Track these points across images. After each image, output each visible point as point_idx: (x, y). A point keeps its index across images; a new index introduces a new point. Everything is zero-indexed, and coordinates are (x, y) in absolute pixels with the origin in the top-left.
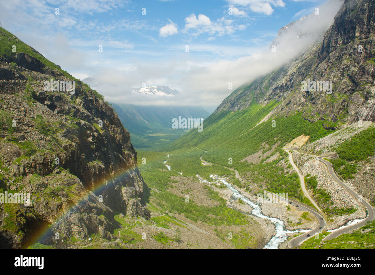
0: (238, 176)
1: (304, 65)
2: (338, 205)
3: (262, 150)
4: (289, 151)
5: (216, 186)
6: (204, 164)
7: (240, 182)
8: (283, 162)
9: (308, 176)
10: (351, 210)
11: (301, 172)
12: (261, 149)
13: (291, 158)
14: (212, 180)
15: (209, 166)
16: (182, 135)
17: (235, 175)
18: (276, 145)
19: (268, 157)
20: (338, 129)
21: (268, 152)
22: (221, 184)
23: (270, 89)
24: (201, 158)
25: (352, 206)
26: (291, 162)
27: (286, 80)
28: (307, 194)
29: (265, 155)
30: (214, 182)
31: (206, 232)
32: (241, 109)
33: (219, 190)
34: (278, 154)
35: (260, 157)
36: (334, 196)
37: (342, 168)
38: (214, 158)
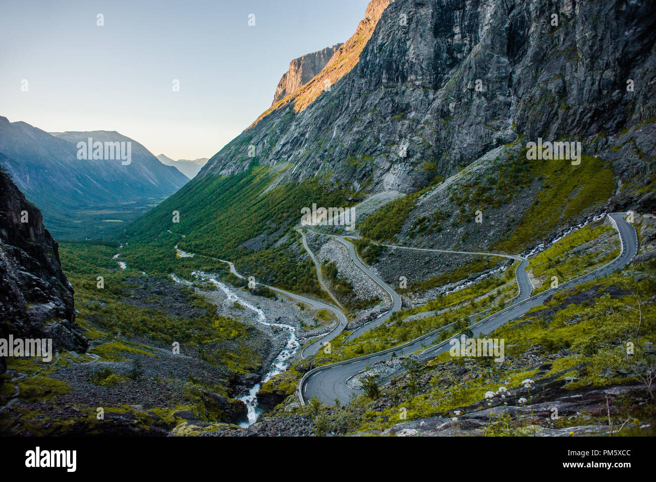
0: (233, 270)
1: (321, 114)
2: (361, 296)
3: (266, 232)
4: (303, 231)
5: (201, 288)
6: (182, 254)
7: (236, 278)
8: (294, 246)
9: (326, 262)
10: (376, 301)
11: (318, 259)
12: (266, 229)
13: (304, 241)
14: (193, 278)
15: (189, 259)
16: (144, 212)
17: (229, 268)
18: (286, 223)
19: (276, 241)
20: (362, 201)
21: (275, 233)
22: (209, 284)
23: (277, 145)
24: (176, 247)
25: (377, 296)
26: (305, 245)
27: (299, 133)
28: (324, 285)
29: (271, 238)
30: (196, 282)
31: (186, 357)
32: (237, 172)
33: (205, 293)
34: (287, 236)
35: (264, 241)
36: (357, 286)
37: (365, 250)
38: (197, 246)
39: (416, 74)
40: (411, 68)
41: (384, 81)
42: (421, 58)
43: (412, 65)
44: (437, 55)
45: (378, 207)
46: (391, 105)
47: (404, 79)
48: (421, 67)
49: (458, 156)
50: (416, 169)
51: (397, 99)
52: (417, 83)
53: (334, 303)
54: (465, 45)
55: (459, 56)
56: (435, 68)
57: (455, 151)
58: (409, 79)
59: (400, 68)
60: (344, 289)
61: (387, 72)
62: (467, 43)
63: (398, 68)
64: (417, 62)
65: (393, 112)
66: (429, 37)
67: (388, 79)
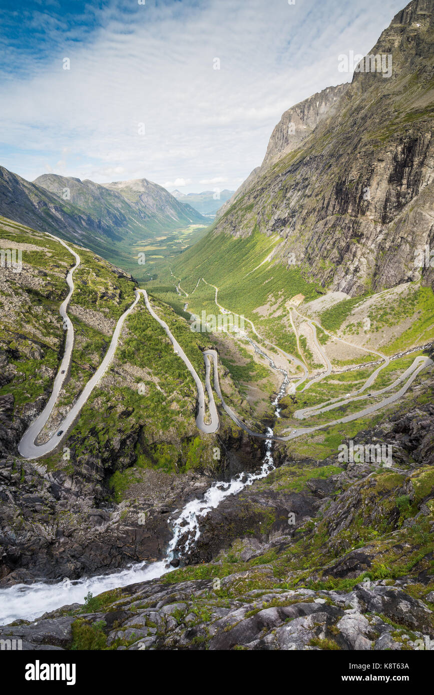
2: (316, 362)
20: (325, 295)
39: (371, 211)
40: (368, 206)
41: (350, 211)
42: (376, 200)
43: (369, 203)
44: (387, 200)
45: (333, 304)
46: (351, 230)
47: (363, 213)
50: (359, 281)
51: (355, 225)
52: (371, 217)
53: (302, 361)
54: (409, 194)
55: (404, 201)
56: (385, 208)
58: (366, 214)
59: (362, 203)
60: (308, 356)
61: (352, 204)
62: (411, 193)
63: (360, 202)
64: (373, 202)
65: (352, 235)
66: (384, 185)
67: (353, 210)
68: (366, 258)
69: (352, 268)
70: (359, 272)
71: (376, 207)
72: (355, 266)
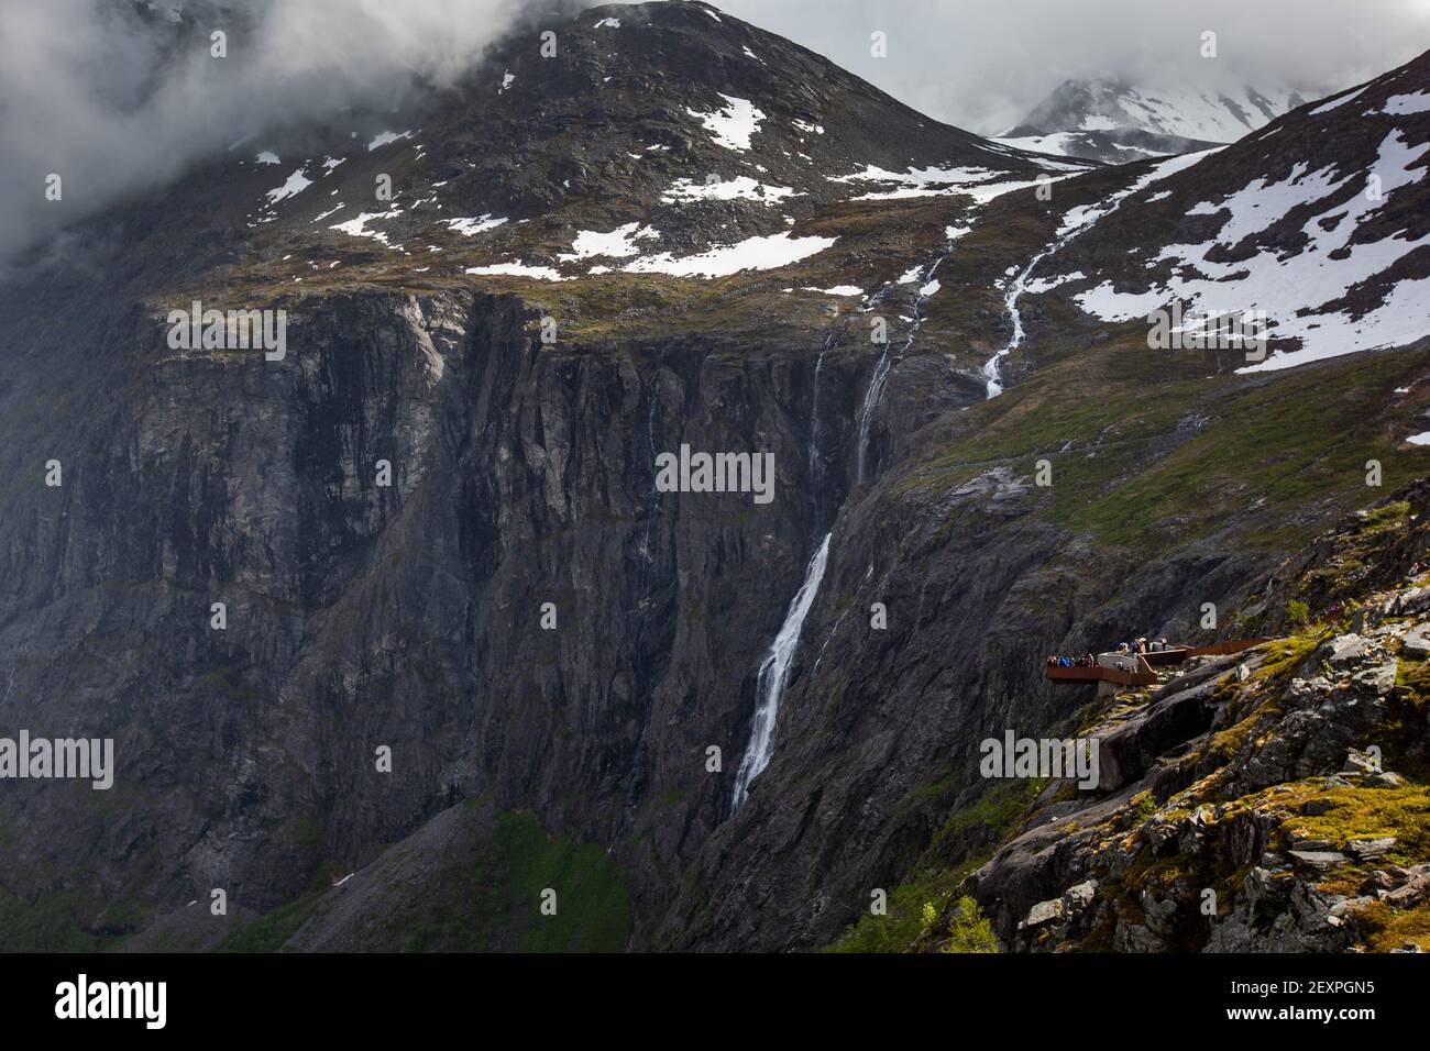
39: (257, 567)
41: (169, 569)
42: (266, 526)
43: (243, 542)
44: (307, 524)
46: (192, 641)
47: (228, 576)
48: (267, 547)
49: (372, 816)
52: (261, 590)
54: (371, 505)
55: (358, 527)
56: (303, 553)
57: (363, 803)
58: (239, 579)
59: (212, 541)
61: (176, 545)
62: (376, 503)
63: (204, 537)
64: (256, 535)
65: (201, 660)
66: (283, 475)
67: (179, 564)
68: (280, 742)
69: (233, 790)
70: (264, 800)
71: (269, 552)
72: (243, 779)
